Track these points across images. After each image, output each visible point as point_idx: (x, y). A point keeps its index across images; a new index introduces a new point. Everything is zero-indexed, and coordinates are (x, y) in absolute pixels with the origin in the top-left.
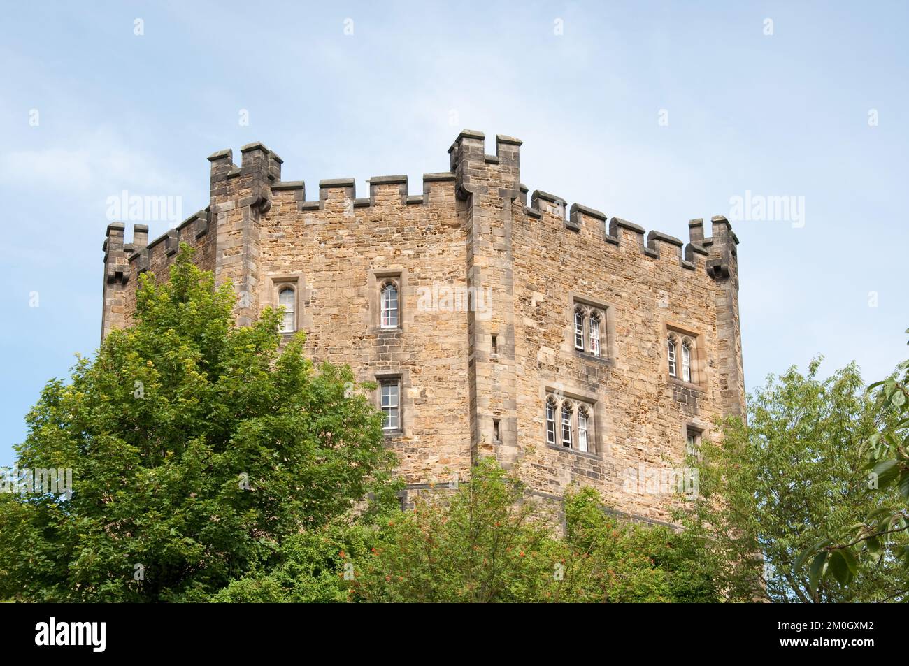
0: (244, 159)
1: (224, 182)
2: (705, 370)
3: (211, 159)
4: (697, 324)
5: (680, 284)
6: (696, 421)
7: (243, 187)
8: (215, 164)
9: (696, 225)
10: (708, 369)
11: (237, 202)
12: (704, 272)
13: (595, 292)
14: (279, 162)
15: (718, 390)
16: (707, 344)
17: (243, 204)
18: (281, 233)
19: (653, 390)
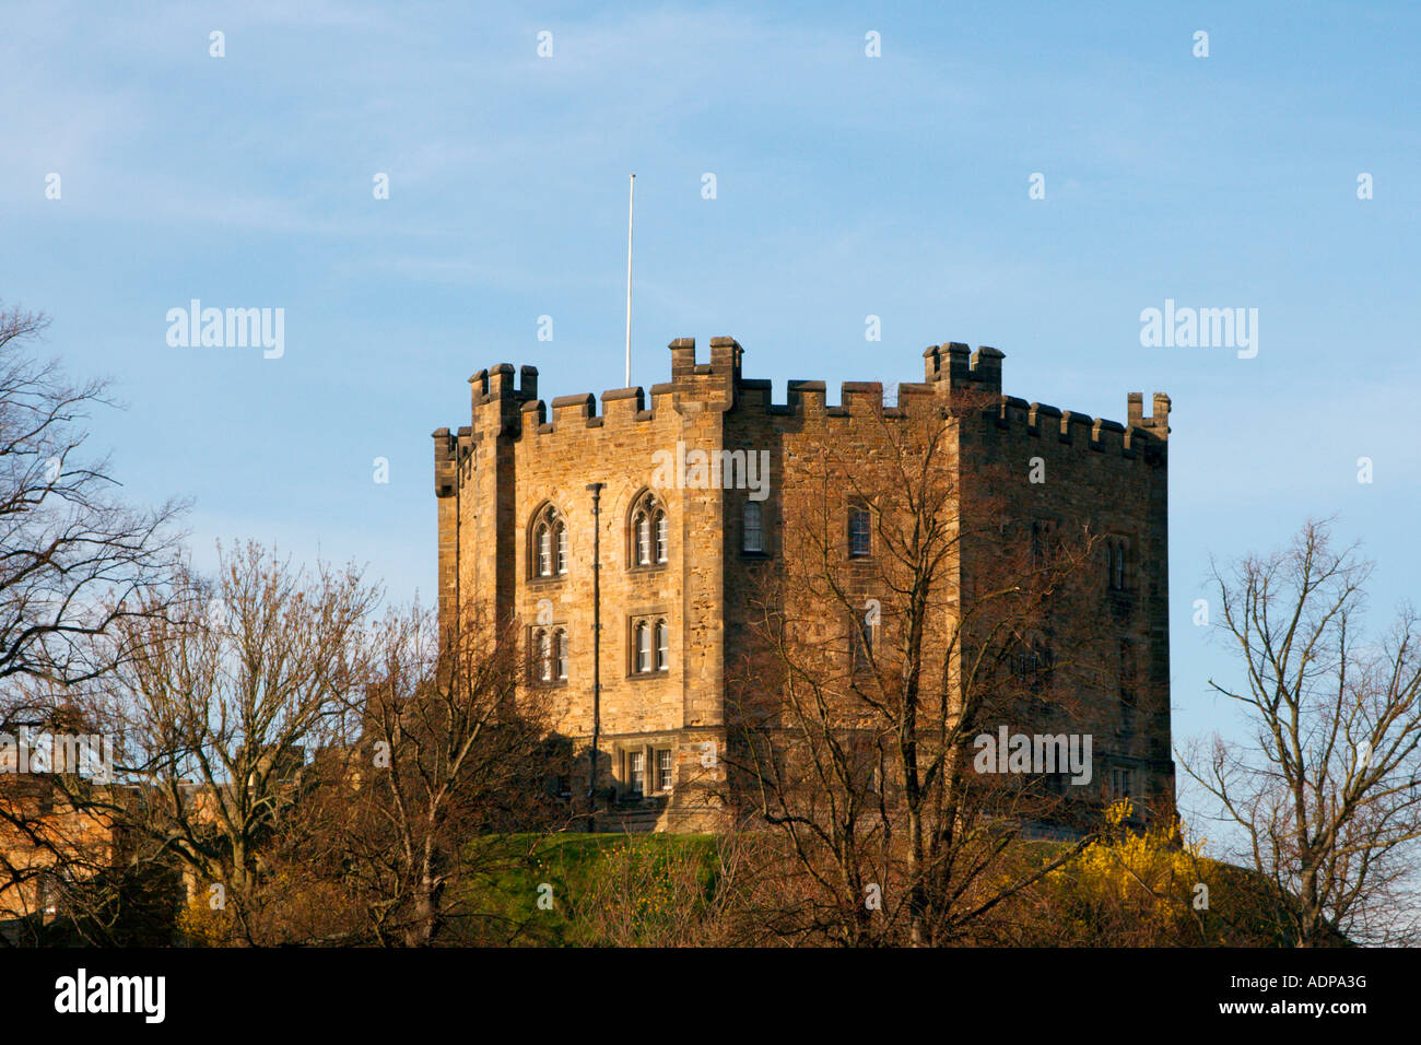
0: (713, 353)
1: (689, 378)
2: (1138, 575)
3: (672, 348)
4: (1133, 522)
5: (1121, 479)
6: (1129, 635)
7: (713, 387)
8: (676, 352)
9: (1135, 400)
10: (1141, 574)
11: (706, 404)
12: (1142, 458)
13: (1051, 504)
14: (742, 351)
15: (1147, 595)
16: (1142, 543)
17: (715, 407)
18: (749, 440)
19: (1095, 608)
